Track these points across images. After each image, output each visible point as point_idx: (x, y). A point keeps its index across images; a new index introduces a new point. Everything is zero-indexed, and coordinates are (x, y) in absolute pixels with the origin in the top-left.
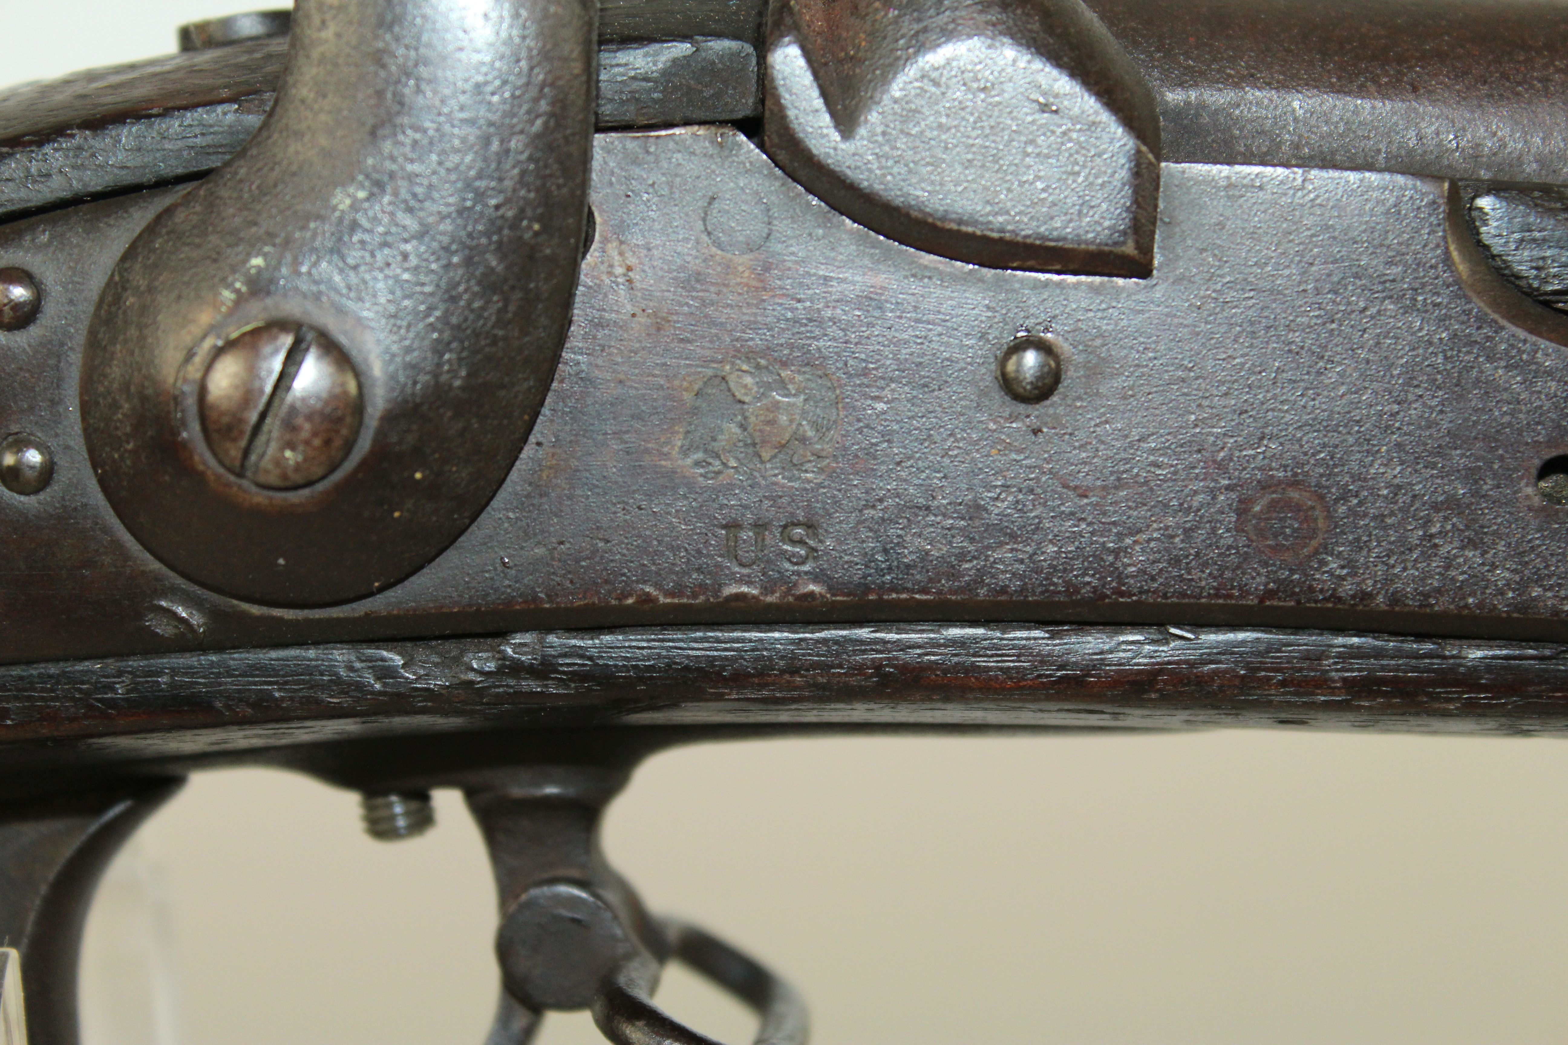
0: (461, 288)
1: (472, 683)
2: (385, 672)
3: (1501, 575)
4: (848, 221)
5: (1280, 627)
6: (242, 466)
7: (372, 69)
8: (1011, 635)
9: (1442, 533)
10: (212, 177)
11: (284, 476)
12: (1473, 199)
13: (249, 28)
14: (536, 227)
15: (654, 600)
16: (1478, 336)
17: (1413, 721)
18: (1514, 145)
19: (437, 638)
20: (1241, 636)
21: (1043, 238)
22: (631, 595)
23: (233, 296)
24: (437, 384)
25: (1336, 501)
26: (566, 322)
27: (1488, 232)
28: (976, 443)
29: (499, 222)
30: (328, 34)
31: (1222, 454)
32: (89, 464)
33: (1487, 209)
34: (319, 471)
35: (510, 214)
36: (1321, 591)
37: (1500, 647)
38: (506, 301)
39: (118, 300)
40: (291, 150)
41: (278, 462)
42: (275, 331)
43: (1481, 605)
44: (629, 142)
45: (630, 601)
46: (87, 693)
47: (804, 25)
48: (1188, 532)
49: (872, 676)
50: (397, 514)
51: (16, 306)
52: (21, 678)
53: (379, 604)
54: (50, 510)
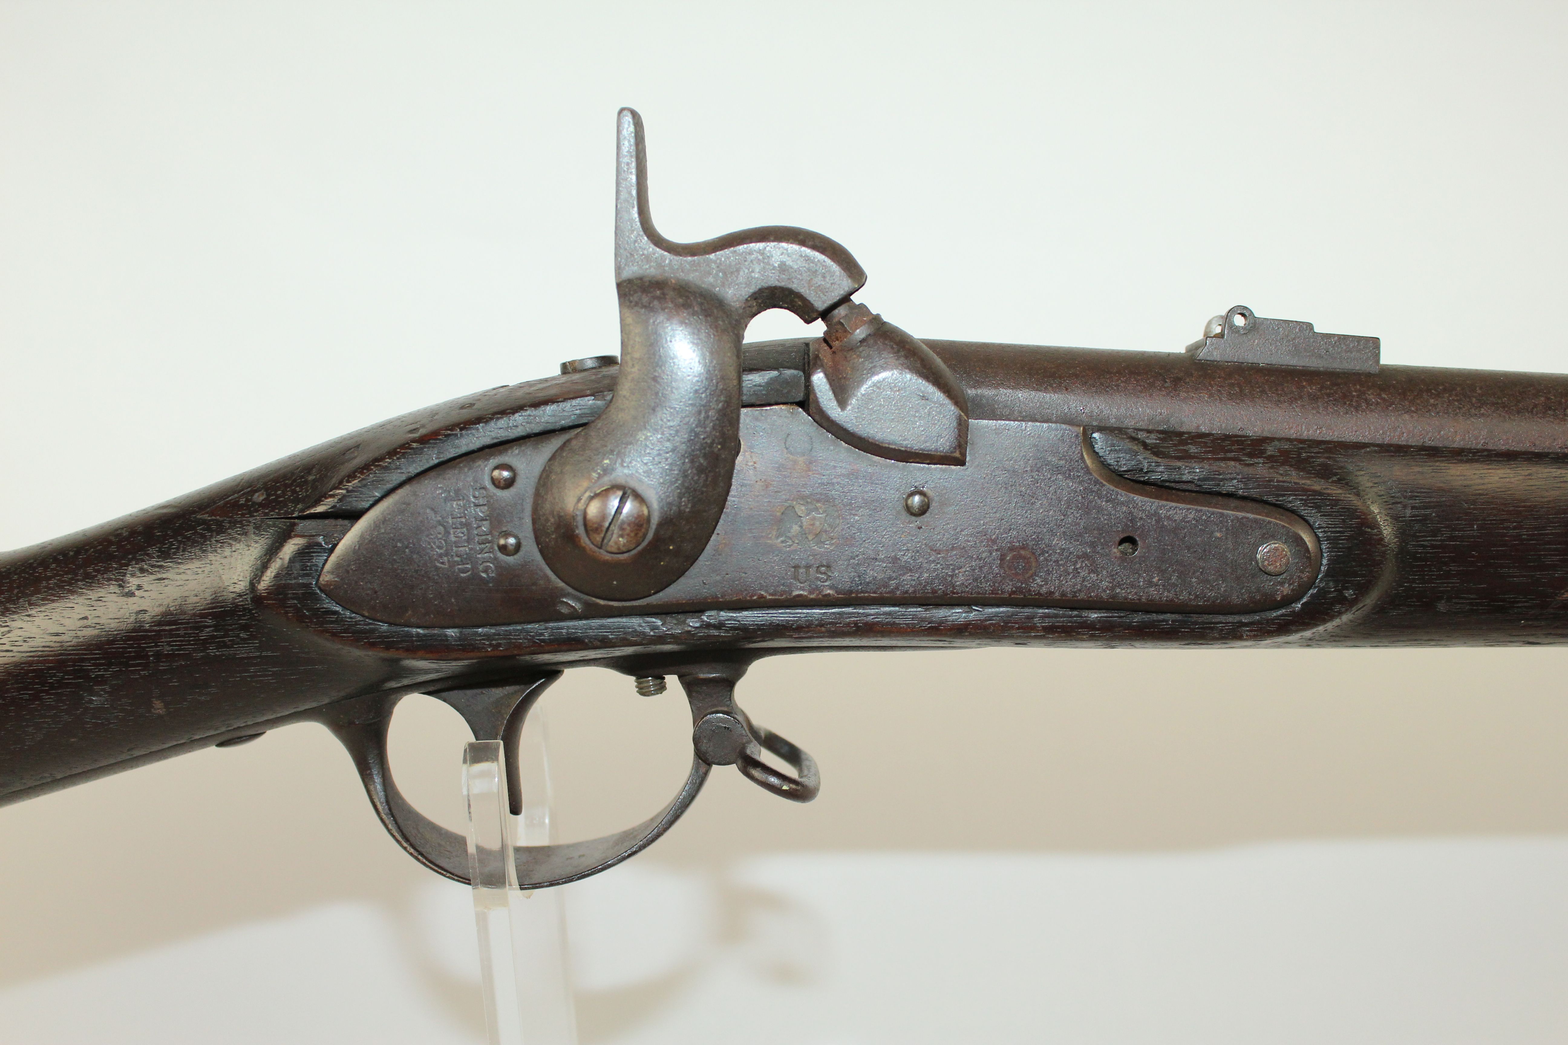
0: (689, 472)
1: (690, 631)
2: (654, 628)
3: (1104, 584)
4: (843, 443)
5: (1017, 606)
6: (602, 544)
7: (653, 383)
8: (909, 610)
9: (1081, 567)
10: (587, 427)
11: (619, 549)
12: (1092, 434)
13: (590, 364)
14: (719, 447)
15: (765, 597)
16: (1095, 489)
17: (1069, 642)
18: (1106, 412)
19: (675, 613)
20: (1002, 609)
21: (921, 449)
22: (755, 595)
23: (597, 476)
24: (680, 511)
25: (1039, 555)
26: (729, 485)
27: (1098, 447)
28: (896, 532)
29: (704, 445)
30: (635, 370)
31: (994, 536)
32: (535, 543)
33: (1097, 438)
34: (633, 546)
35: (709, 441)
36: (1034, 591)
37: (1104, 613)
38: (707, 476)
39: (548, 476)
40: (620, 416)
41: (616, 543)
42: (615, 490)
43: (1097, 596)
44: (756, 411)
45: (755, 598)
46: (533, 636)
47: (824, 364)
48: (980, 568)
49: (853, 627)
50: (662, 563)
51: (506, 480)
52: (506, 631)
53: (654, 599)
54: (519, 562)
